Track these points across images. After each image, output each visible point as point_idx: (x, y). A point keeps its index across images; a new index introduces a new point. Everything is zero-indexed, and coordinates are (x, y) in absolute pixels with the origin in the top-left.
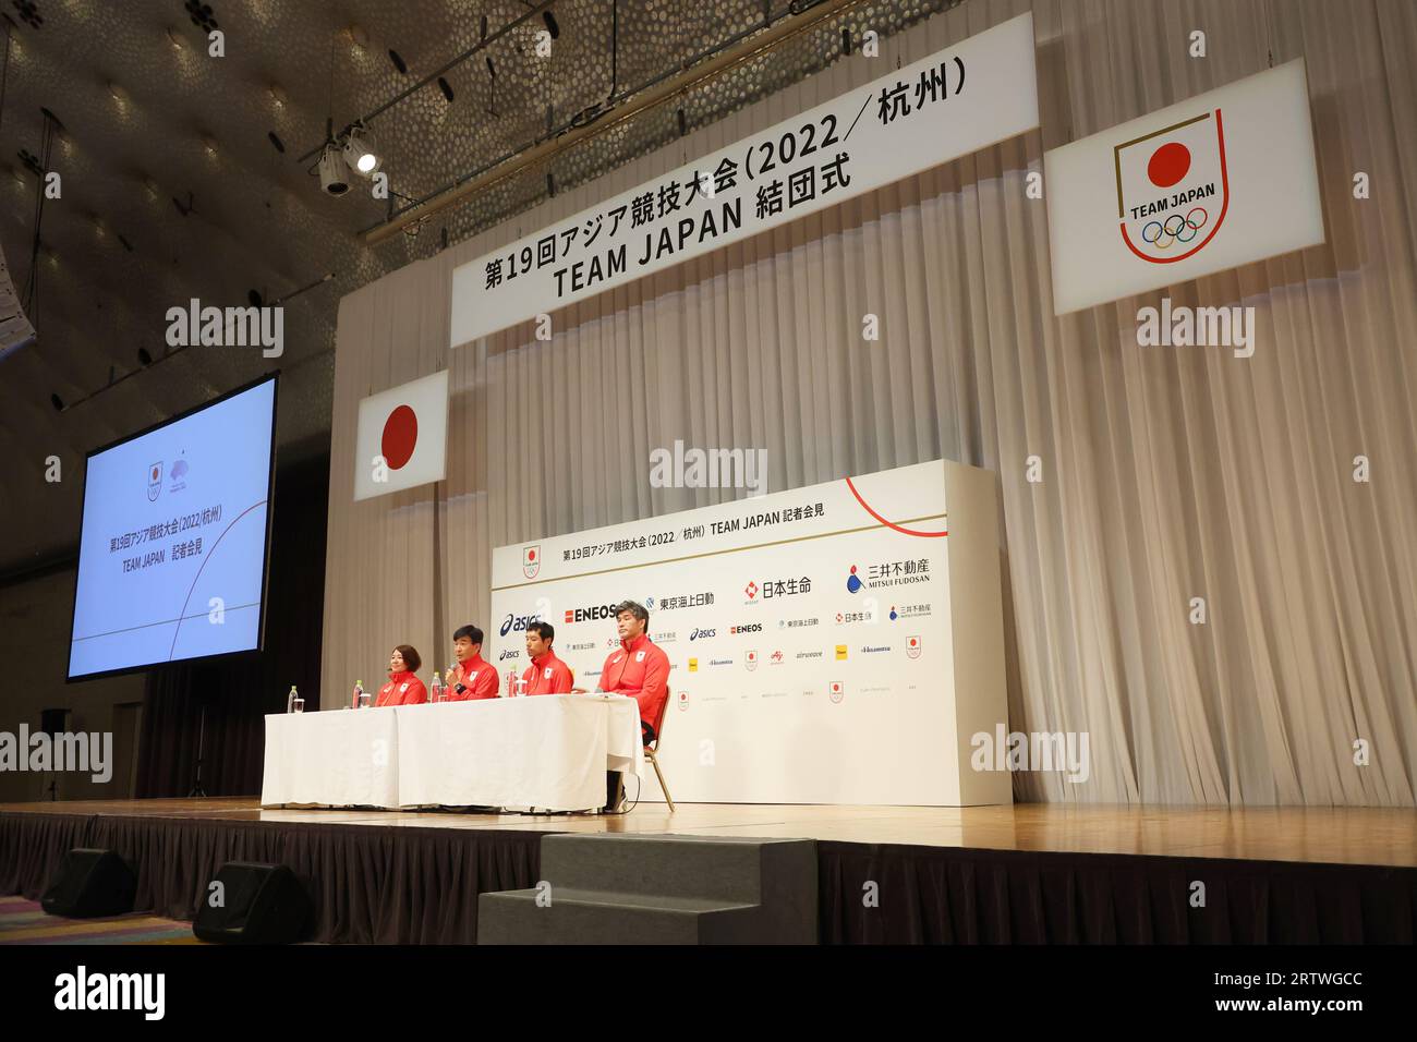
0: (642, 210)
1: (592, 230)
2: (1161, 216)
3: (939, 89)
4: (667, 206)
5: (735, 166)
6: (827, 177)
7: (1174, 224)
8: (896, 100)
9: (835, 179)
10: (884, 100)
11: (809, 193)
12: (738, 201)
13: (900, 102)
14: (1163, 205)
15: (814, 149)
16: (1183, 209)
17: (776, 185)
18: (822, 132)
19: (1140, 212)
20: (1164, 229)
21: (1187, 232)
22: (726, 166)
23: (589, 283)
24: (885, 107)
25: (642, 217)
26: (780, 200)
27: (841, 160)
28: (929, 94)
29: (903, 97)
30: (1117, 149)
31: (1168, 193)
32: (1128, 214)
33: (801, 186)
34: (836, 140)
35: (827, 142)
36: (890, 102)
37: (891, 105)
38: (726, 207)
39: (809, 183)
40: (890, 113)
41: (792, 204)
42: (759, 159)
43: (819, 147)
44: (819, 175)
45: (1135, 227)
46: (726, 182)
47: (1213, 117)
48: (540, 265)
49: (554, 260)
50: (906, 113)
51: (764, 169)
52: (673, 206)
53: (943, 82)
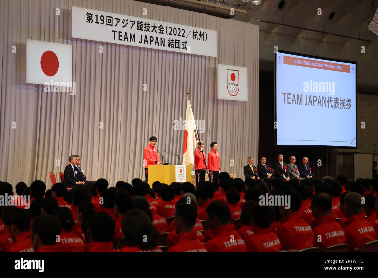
0: (140, 26)
1: (125, 23)
3: (203, 38)
4: (146, 29)
5: (164, 28)
6: (183, 45)
8: (196, 34)
11: (179, 47)
12: (164, 39)
13: (196, 35)
17: (172, 40)
18: (182, 32)
22: (161, 27)
23: (124, 40)
25: (140, 28)
26: (173, 45)
27: (185, 42)
28: (201, 37)
30: (227, 70)
34: (185, 36)
35: (183, 36)
36: (195, 34)
38: (161, 39)
39: (179, 44)
40: (195, 37)
41: (176, 48)
42: (169, 30)
43: (181, 36)
44: (181, 43)
46: (161, 32)
47: (238, 71)
48: (107, 25)
49: (112, 25)
50: (197, 39)
51: (170, 34)
52: (148, 30)
53: (203, 36)
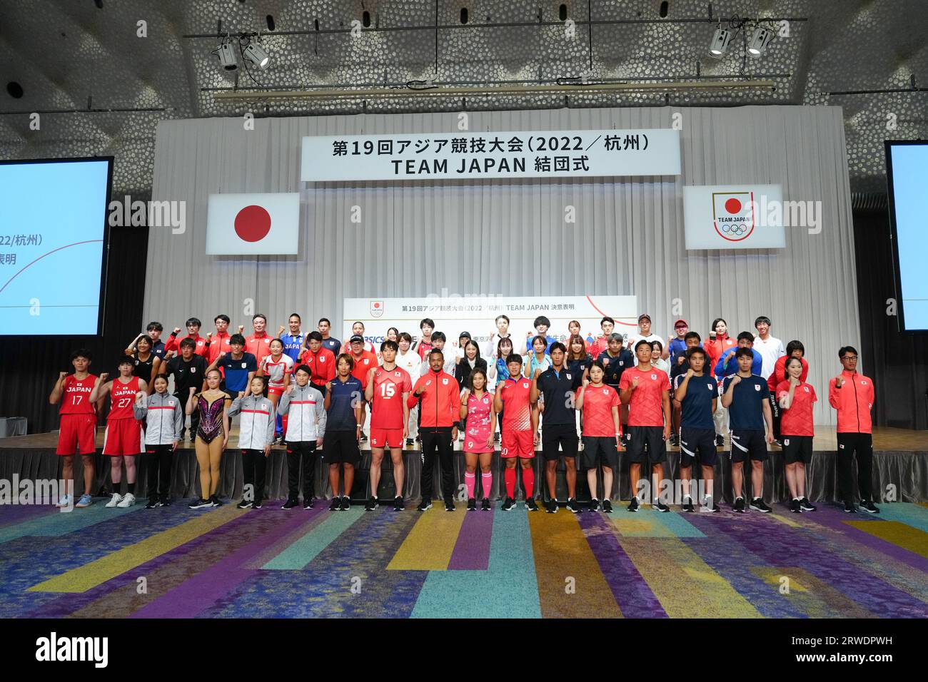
0: (459, 145)
1: (422, 146)
2: (730, 224)
3: (635, 145)
4: (476, 148)
5: (522, 143)
6: (577, 164)
7: (734, 228)
8: (614, 142)
9: (580, 166)
10: (608, 139)
11: (566, 167)
12: (523, 159)
13: (616, 144)
14: (730, 220)
15: (569, 149)
16: (738, 223)
17: (546, 159)
18: (573, 143)
19: (722, 220)
20: (730, 228)
21: (739, 232)
22: (515, 140)
23: (420, 172)
24: (608, 144)
25: (459, 149)
26: (549, 166)
27: (583, 159)
28: (630, 145)
29: (617, 142)
30: (713, 194)
31: (733, 216)
32: (717, 220)
33: (561, 163)
34: (581, 149)
35: (576, 148)
36: (611, 141)
37: (611, 143)
38: (516, 160)
39: (566, 163)
40: (610, 147)
41: (556, 170)
42: (536, 143)
43: (572, 149)
44: (571, 162)
45: (720, 225)
46: (516, 148)
47: (750, 194)
48: (379, 153)
49: (391, 153)
50: (619, 149)
51: (539, 149)
52: (481, 150)
53: (637, 143)
